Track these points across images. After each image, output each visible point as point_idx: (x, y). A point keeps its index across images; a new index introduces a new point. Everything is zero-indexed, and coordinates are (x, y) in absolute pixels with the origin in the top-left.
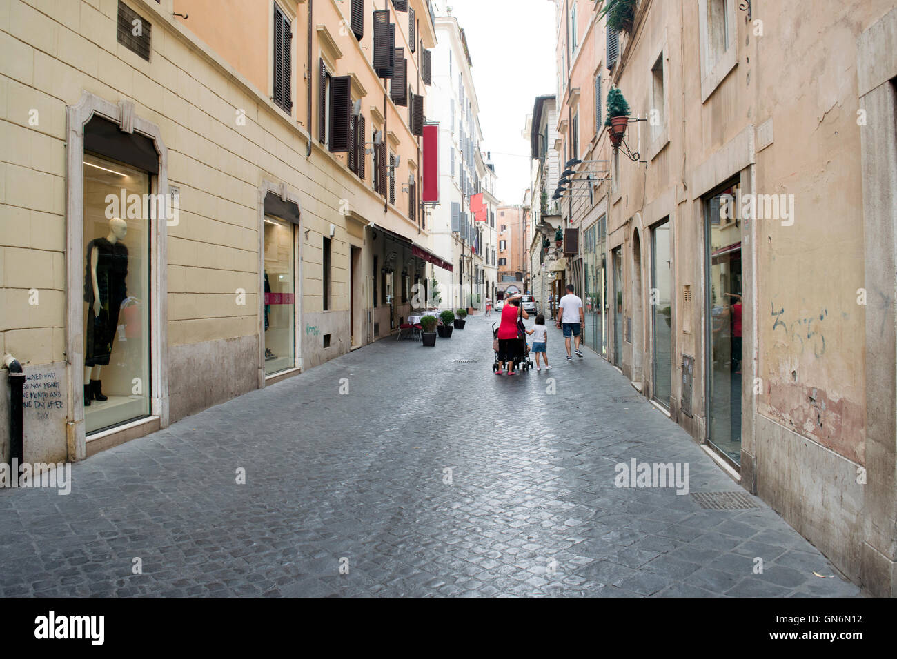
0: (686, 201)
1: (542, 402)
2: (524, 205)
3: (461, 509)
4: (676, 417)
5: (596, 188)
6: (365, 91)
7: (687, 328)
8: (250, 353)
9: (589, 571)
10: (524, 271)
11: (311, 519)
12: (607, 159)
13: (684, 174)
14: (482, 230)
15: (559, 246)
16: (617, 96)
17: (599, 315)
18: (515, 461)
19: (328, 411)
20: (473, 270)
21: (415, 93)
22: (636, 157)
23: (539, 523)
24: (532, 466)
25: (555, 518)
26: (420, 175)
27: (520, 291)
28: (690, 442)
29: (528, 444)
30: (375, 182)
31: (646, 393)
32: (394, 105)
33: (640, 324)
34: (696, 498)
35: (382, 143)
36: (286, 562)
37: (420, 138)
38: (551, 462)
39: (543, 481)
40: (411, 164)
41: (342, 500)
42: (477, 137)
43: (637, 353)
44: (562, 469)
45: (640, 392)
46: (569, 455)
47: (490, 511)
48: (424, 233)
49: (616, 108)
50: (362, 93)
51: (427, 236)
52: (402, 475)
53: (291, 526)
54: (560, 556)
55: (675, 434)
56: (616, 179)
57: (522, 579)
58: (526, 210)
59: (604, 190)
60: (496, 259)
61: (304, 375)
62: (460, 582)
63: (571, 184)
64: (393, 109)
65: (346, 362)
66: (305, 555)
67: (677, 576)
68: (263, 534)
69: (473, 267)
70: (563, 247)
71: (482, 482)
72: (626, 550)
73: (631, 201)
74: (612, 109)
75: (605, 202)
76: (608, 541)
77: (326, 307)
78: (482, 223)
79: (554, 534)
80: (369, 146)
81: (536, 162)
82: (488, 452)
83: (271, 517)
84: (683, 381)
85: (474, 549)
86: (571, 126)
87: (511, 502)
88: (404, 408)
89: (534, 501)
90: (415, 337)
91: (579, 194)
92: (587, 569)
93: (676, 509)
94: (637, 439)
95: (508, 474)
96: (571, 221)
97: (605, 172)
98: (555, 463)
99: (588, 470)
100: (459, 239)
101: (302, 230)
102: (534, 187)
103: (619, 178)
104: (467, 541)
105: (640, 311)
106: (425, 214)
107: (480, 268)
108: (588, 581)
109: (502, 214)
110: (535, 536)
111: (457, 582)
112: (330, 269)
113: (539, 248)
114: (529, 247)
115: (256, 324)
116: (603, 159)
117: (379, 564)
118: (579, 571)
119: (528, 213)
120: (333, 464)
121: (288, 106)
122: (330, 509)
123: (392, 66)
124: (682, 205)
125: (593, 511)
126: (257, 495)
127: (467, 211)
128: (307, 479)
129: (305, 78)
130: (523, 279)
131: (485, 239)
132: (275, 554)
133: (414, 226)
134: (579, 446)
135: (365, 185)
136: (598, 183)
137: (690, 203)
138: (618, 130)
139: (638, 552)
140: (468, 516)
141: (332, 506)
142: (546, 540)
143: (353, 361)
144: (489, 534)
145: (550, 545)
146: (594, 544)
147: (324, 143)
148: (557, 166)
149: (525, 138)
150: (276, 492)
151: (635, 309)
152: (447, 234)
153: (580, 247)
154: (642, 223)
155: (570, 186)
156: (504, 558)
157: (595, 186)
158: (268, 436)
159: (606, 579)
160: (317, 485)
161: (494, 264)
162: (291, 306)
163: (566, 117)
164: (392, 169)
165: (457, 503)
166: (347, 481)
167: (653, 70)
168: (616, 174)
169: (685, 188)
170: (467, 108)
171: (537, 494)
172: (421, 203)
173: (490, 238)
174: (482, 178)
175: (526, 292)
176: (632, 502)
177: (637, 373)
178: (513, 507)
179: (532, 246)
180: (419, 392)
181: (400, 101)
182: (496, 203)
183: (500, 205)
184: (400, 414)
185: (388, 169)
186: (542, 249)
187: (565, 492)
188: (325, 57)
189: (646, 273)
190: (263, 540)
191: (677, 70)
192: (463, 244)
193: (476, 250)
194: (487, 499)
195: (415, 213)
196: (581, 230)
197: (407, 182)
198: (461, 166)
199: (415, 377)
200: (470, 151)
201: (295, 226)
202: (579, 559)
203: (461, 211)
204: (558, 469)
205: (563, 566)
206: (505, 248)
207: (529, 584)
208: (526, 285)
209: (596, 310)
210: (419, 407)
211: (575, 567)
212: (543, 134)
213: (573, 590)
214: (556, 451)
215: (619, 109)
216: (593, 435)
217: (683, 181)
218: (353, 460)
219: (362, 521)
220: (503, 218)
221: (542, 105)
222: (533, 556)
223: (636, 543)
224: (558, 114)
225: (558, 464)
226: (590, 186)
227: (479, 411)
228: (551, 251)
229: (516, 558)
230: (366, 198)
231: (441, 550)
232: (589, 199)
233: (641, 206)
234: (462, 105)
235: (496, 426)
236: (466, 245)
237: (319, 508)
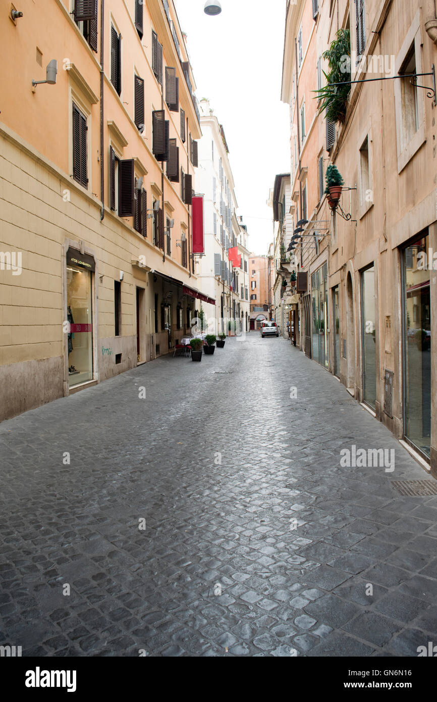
0: (386, 250)
1: (278, 405)
2: (269, 255)
3: (210, 495)
4: (380, 417)
5: (320, 242)
6: (146, 171)
7: (387, 348)
8: (56, 370)
9: (308, 552)
10: (269, 303)
11: (91, 505)
12: (328, 220)
13: (385, 230)
14: (238, 274)
15: (293, 285)
16: (334, 171)
17: (323, 336)
18: (255, 454)
19: (115, 414)
20: (232, 304)
21: (185, 172)
22: (349, 217)
23: (270, 509)
24: (268, 458)
25: (283, 504)
26: (190, 234)
27: (267, 319)
28: (391, 438)
29: (266, 440)
30: (155, 239)
31: (357, 396)
32: (169, 181)
33: (353, 345)
34: (395, 486)
35: (160, 209)
36: (66, 544)
37: (190, 206)
38: (283, 455)
39: (276, 471)
40: (183, 225)
41: (118, 489)
42: (233, 206)
43: (350, 367)
44: (291, 460)
45: (353, 397)
46: (297, 449)
47: (232, 498)
48: (193, 277)
49: (333, 180)
50: (143, 172)
51: (196, 279)
52: (167, 467)
53: (74, 512)
54: (286, 538)
55: (379, 431)
56: (334, 235)
57: (254, 559)
58: (270, 259)
59: (325, 243)
60: (249, 296)
61: (100, 385)
62: (204, 562)
63: (302, 238)
64: (169, 185)
65: (133, 374)
66: (83, 537)
67: (379, 556)
68: (51, 519)
69: (232, 301)
70: (296, 286)
71: (228, 473)
72: (339, 532)
73: (345, 251)
74: (329, 180)
75: (326, 252)
76: (325, 524)
77: (117, 332)
78: (238, 269)
79: (282, 517)
80: (150, 212)
81: (277, 223)
82: (235, 446)
83: (59, 504)
84: (385, 389)
85: (217, 531)
86: (301, 196)
87: (250, 489)
88: (174, 410)
89: (268, 489)
90: (186, 354)
91: (308, 246)
92: (307, 549)
93: (379, 496)
94: (350, 435)
95: (249, 465)
96: (302, 267)
97: (326, 229)
98: (286, 456)
99: (311, 462)
100: (221, 281)
101: (97, 275)
102: (276, 242)
103: (337, 233)
104: (212, 524)
105: (353, 335)
106: (195, 263)
107: (237, 302)
108: (307, 560)
109: (253, 262)
110: (267, 520)
111: (201, 562)
112: (120, 305)
113: (279, 287)
114: (272, 286)
115: (62, 349)
116: (325, 220)
117: (140, 545)
118: (300, 551)
119: (272, 261)
120: (113, 458)
121: (85, 182)
122: (106, 497)
123: (167, 152)
124: (384, 253)
125: (314, 497)
126: (51, 485)
127: (226, 260)
128: (91, 471)
129: (98, 161)
130: (269, 310)
131: (240, 280)
132: (58, 537)
133: (186, 271)
134: (306, 441)
135: (147, 241)
136: (321, 238)
137: (389, 252)
138: (335, 197)
139: (348, 535)
140: (215, 502)
141: (109, 494)
142: (275, 523)
143: (138, 374)
144: (231, 518)
145: (278, 528)
146: (314, 527)
147: (114, 210)
148: (292, 226)
149: (269, 206)
150: (66, 482)
151: (349, 333)
152: (212, 277)
153: (309, 286)
154: (353, 268)
155: (301, 240)
156: (241, 539)
157: (319, 241)
158: (65, 435)
159: (322, 558)
160: (99, 476)
161: (247, 299)
162: (90, 333)
163: (297, 189)
164: (168, 229)
165: (207, 490)
166: (123, 472)
167: (361, 150)
168: (334, 231)
169: (386, 240)
170: (225, 184)
171: (270, 482)
172: (191, 254)
173: (244, 279)
174: (237, 235)
175: (271, 319)
176: (345, 489)
177: (351, 381)
178: (250, 495)
179: (275, 285)
180: (186, 398)
181: (174, 179)
182: (248, 254)
183: (251, 255)
184: (170, 416)
185: (165, 230)
186: (282, 288)
187: (293, 480)
188: (114, 145)
189: (357, 307)
190: (50, 524)
191: (379, 148)
192: (223, 284)
193: (234, 289)
194: (231, 487)
195: (187, 262)
196: (309, 274)
197: (180, 239)
198: (222, 227)
199: (184, 385)
200: (228, 216)
201: (92, 272)
202: (301, 541)
203: (222, 260)
204: (288, 461)
205: (288, 547)
206: (255, 287)
207: (259, 564)
208: (271, 314)
209: (320, 333)
210: (185, 410)
211: (297, 548)
212: (282, 202)
213: (295, 569)
214: (287, 445)
215: (334, 181)
216: (317, 432)
217: (384, 235)
218: (130, 454)
219: (131, 506)
220: (253, 265)
221: (280, 181)
222: (264, 537)
223: (347, 526)
224: (292, 187)
225: (289, 457)
226: (315, 239)
227: (231, 413)
228: (288, 289)
229: (250, 540)
230: (148, 250)
231: (191, 532)
232: (315, 250)
233: (353, 255)
234: (222, 181)
235: (242, 425)
236: (226, 285)
237: (99, 496)
